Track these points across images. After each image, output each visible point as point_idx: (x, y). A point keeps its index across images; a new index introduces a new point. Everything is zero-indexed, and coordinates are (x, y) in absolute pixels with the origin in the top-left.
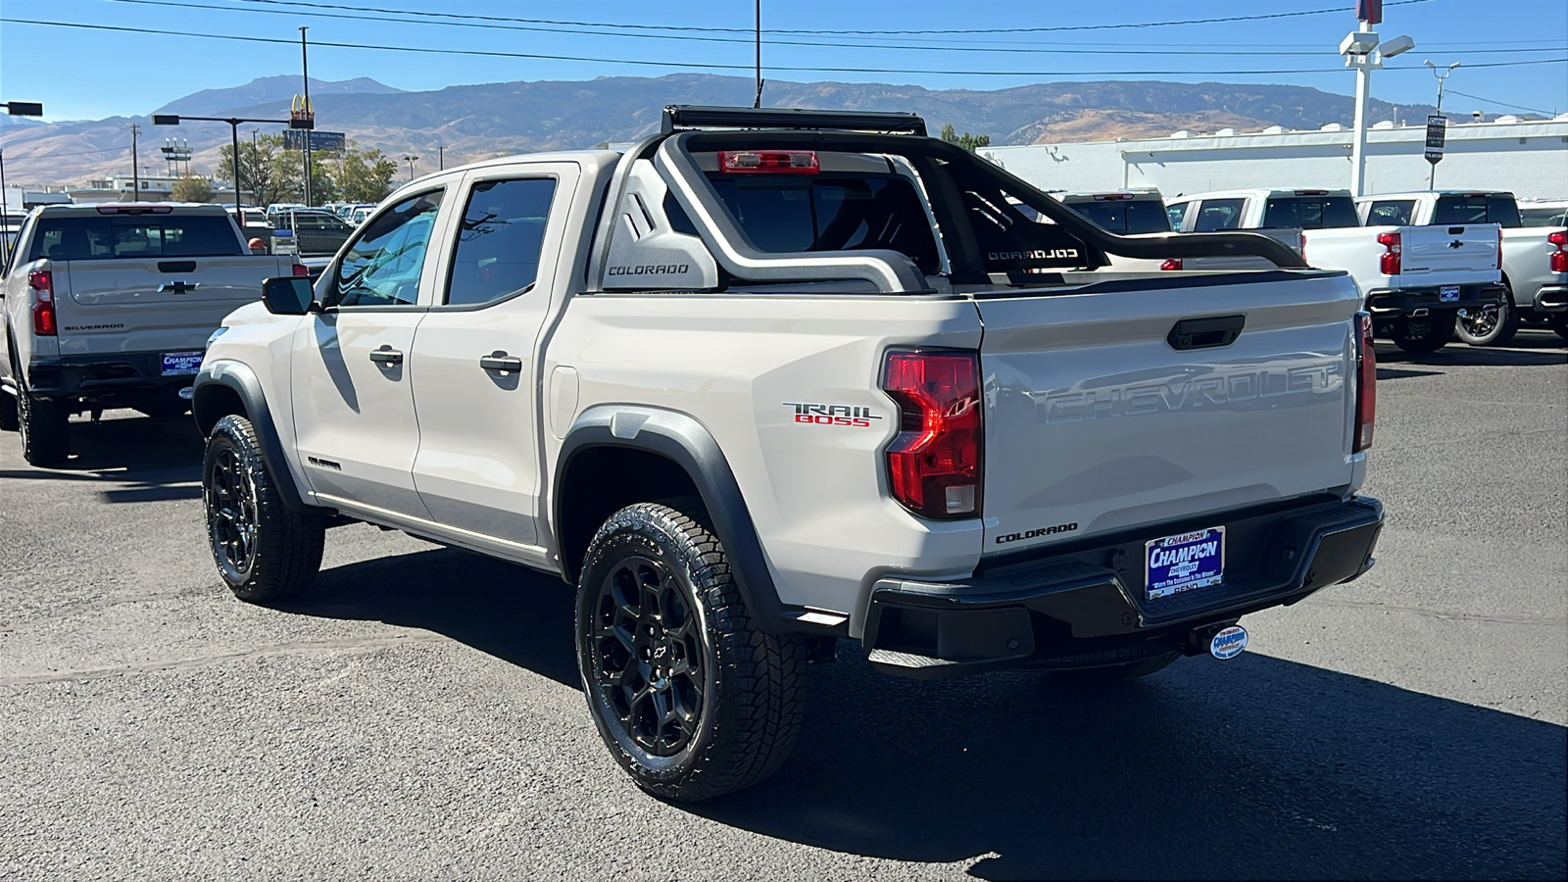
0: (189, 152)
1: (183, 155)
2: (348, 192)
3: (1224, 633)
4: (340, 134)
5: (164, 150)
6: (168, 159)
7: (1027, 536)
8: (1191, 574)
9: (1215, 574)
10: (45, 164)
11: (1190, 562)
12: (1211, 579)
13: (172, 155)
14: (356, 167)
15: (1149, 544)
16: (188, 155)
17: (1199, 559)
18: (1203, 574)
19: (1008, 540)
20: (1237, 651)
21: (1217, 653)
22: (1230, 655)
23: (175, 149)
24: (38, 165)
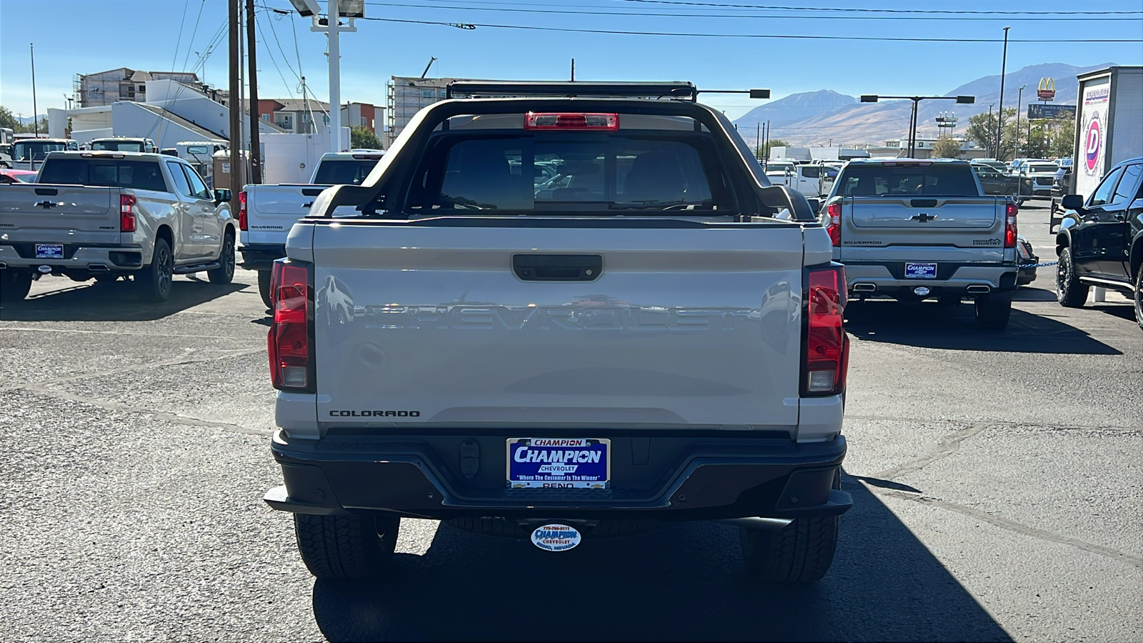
0: (955, 121)
1: (951, 123)
2: (1061, 150)
3: (549, 528)
5: (938, 120)
6: (940, 126)
7: (363, 414)
8: (566, 474)
9: (598, 480)
10: (872, 130)
11: (566, 464)
12: (591, 483)
13: (943, 123)
14: (1068, 131)
15: (511, 441)
16: (954, 123)
17: (578, 463)
18: (583, 478)
19: (342, 414)
20: (567, 547)
21: (538, 543)
22: (555, 548)
23: (945, 119)
24: (867, 131)
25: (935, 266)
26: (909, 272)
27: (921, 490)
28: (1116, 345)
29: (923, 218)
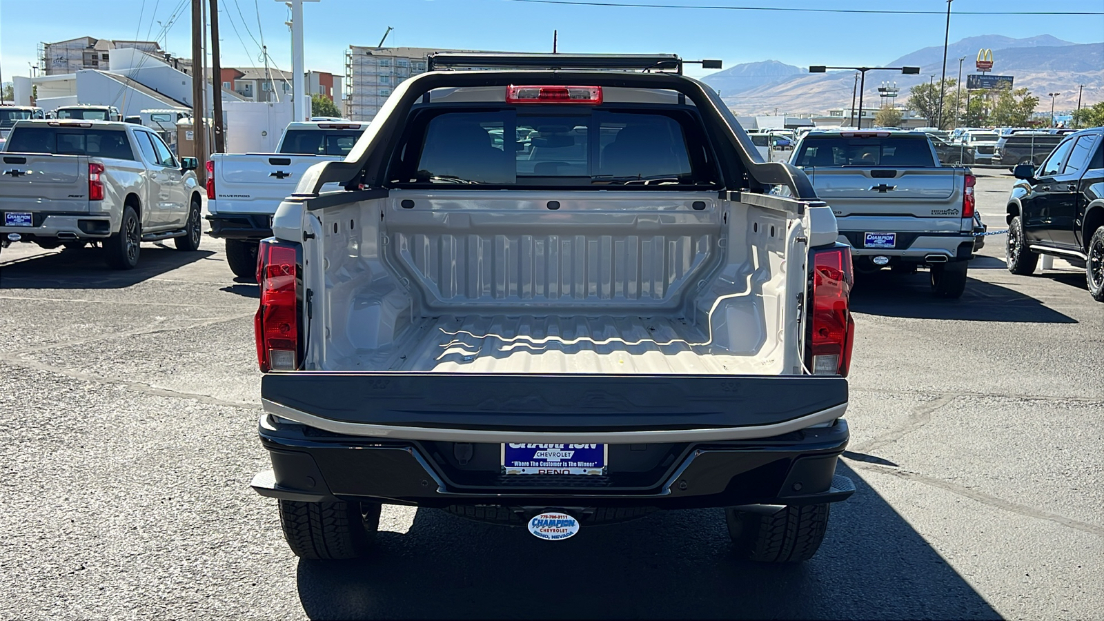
0: (896, 91)
1: (892, 93)
2: (1000, 120)
3: (547, 517)
4: (1010, 77)
5: (880, 90)
6: (882, 96)
8: (562, 460)
9: (595, 466)
11: (562, 450)
12: (588, 470)
13: (885, 93)
14: (1007, 101)
16: (896, 93)
17: (574, 449)
18: (580, 464)
20: (564, 536)
21: (536, 532)
22: (553, 537)
23: (887, 89)
25: (894, 235)
26: (868, 241)
27: (897, 464)
28: (1070, 314)
29: (883, 188)
